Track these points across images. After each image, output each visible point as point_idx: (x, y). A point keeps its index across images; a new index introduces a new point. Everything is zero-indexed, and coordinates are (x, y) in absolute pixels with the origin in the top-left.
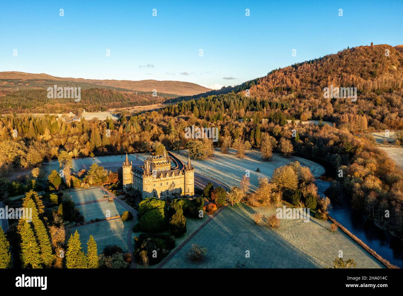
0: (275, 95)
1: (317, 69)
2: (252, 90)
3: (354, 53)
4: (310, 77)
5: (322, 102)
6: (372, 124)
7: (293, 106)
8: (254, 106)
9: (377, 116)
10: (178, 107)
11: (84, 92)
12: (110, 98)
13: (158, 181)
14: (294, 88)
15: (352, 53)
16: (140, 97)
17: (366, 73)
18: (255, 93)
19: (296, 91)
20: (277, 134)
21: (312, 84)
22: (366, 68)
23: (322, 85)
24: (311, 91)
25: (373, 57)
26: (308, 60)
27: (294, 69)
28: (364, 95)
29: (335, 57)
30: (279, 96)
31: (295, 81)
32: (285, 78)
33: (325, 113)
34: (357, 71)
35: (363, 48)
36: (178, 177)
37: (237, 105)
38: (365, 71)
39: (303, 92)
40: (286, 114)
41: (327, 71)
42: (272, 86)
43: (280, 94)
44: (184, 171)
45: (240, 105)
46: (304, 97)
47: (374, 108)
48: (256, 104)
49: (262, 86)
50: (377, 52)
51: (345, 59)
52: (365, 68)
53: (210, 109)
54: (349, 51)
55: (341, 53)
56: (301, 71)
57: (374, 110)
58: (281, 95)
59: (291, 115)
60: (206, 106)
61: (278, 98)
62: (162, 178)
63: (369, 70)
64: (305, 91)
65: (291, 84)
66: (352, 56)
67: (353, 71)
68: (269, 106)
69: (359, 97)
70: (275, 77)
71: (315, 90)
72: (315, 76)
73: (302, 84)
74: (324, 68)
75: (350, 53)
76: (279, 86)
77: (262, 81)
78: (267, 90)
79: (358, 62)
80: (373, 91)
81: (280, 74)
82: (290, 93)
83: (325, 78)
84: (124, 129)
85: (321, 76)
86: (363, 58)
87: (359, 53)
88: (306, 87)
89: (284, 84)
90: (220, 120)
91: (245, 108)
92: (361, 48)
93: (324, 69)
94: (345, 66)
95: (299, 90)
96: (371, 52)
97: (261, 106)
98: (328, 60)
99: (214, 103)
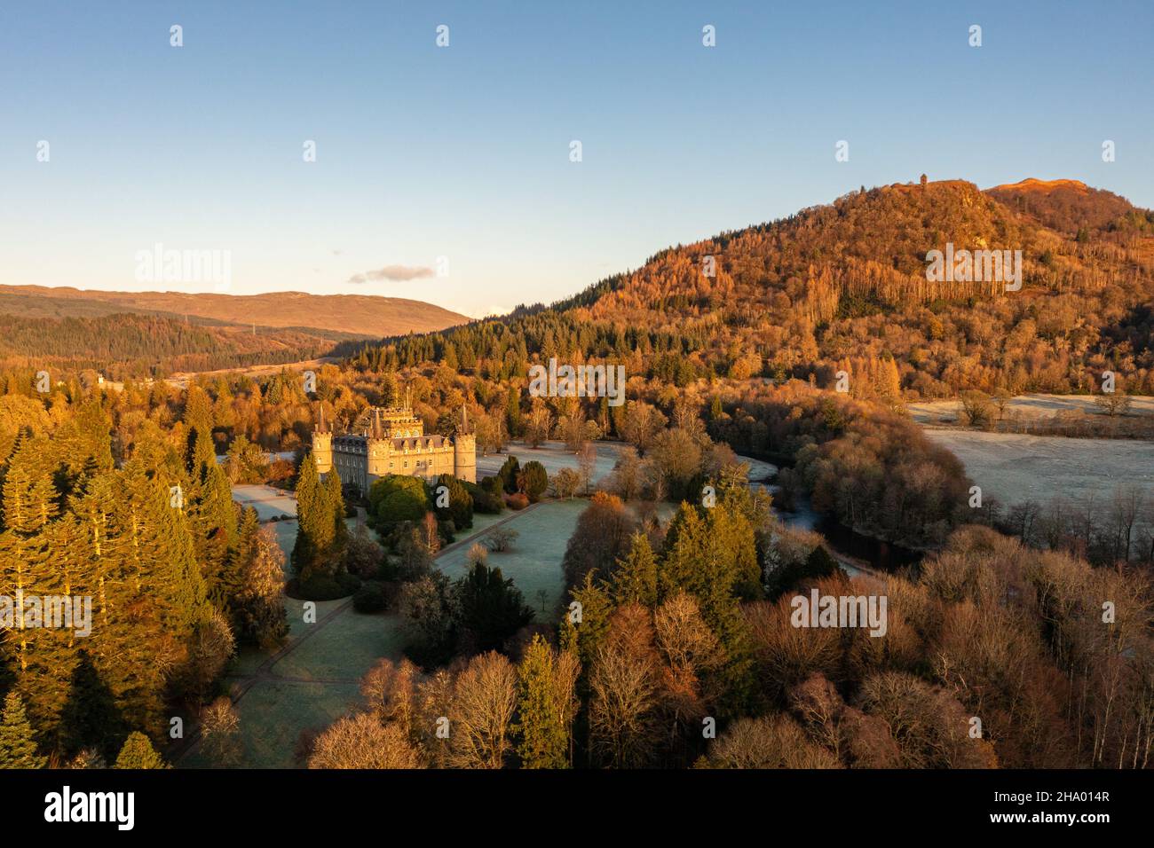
0: (666, 318)
1: (779, 248)
2: (603, 304)
3: (877, 203)
4: (762, 268)
5: (792, 334)
6: (913, 385)
7: (714, 344)
8: (608, 347)
9: (928, 364)
10: (398, 354)
11: (90, 325)
12: (173, 344)
13: (399, 457)
14: (718, 298)
15: (873, 203)
16: (264, 340)
17: (907, 257)
18: (611, 314)
19: (723, 305)
20: (666, 403)
21: (766, 288)
22: (908, 242)
23: (792, 288)
24: (762, 305)
25: (926, 213)
26: (758, 224)
27: (719, 246)
28: (901, 313)
29: (828, 216)
30: (678, 320)
31: (721, 280)
32: (694, 271)
33: (798, 361)
34: (883, 251)
35: (900, 190)
36: (441, 450)
37: (563, 342)
38: (905, 252)
39: (743, 308)
40: (693, 362)
41: (807, 253)
42: (657, 295)
43: (680, 315)
44: (452, 439)
45: (569, 342)
46: (744, 321)
47: (923, 347)
48: (615, 340)
49: (631, 293)
50: (937, 202)
51: (852, 220)
52: (906, 243)
53: (489, 352)
54: (863, 198)
55: (843, 204)
56: (737, 251)
57: (921, 351)
58: (683, 316)
59: (708, 366)
60: (477, 346)
61: (674, 325)
62: (407, 451)
63: (915, 248)
64: (748, 305)
65: (709, 288)
66: (870, 211)
67: (873, 251)
68: (648, 344)
69: (889, 319)
70: (667, 269)
71: (774, 303)
72: (773, 265)
73: (741, 288)
74: (797, 242)
75: (866, 204)
76: (678, 293)
77: (630, 282)
78: (644, 304)
79: (888, 227)
80: (927, 303)
81: (681, 261)
82: (708, 313)
83: (800, 270)
84: (263, 396)
85: (790, 266)
86: (900, 216)
87: (889, 204)
88: (750, 294)
89: (690, 286)
90: (517, 375)
91: (586, 350)
92: (896, 190)
93: (797, 246)
94: (854, 238)
95: (731, 302)
96: (920, 200)
97: (629, 343)
98: (810, 222)
99: (499, 340)
